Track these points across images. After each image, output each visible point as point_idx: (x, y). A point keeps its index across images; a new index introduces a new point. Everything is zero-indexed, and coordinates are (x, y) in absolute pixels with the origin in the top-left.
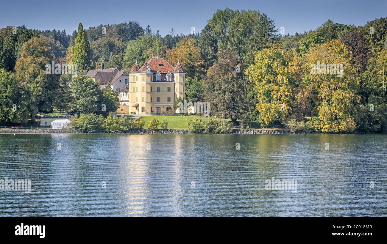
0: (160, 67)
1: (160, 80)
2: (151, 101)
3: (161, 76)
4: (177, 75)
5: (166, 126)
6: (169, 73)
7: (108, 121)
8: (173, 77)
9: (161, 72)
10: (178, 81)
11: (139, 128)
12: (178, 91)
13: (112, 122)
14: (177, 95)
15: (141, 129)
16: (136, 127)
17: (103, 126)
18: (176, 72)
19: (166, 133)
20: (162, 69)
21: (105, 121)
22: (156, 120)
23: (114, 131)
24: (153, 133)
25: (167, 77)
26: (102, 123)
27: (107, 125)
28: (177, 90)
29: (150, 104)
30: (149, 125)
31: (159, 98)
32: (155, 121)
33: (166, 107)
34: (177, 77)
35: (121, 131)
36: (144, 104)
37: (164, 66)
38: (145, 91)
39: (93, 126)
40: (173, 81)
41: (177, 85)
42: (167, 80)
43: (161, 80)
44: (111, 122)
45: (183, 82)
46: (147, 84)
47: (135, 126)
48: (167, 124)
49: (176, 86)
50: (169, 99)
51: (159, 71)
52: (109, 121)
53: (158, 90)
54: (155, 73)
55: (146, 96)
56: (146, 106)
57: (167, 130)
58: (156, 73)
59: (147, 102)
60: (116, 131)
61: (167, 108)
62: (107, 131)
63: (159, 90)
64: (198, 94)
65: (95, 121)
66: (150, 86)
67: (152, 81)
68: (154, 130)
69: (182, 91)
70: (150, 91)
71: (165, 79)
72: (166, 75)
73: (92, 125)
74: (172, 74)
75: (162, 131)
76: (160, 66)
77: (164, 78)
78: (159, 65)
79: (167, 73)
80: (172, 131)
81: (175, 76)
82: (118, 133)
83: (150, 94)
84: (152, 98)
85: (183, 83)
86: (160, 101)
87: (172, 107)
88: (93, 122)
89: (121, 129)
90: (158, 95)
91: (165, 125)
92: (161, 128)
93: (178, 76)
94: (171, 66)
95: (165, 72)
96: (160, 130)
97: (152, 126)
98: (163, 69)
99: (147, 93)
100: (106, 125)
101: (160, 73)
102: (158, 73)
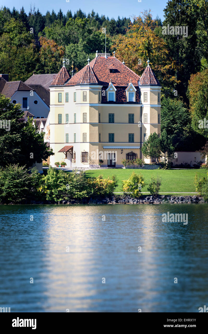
0: (114, 75)
1: (115, 100)
2: (100, 141)
3: (116, 91)
4: (145, 91)
5: (158, 190)
6: (131, 87)
7: (48, 179)
8: (138, 93)
9: (116, 85)
10: (149, 102)
11: (108, 192)
12: (149, 122)
13: (57, 181)
14: (146, 129)
15: (111, 196)
16: (102, 192)
17: (40, 189)
18: (144, 85)
19: (158, 203)
20: (117, 80)
21: (43, 179)
22: (139, 177)
23: (61, 199)
24: (135, 203)
25: (127, 94)
26: (37, 185)
27: (48, 189)
28: (146, 119)
29: (98, 147)
30: (126, 187)
31: (113, 135)
32: (136, 180)
33: (126, 152)
34: (145, 94)
35: (74, 199)
36: (86, 147)
37: (119, 72)
38: (88, 121)
39: (21, 190)
40: (138, 101)
41: (147, 110)
42: (128, 101)
43: (117, 99)
44: (54, 181)
45: (158, 104)
46: (92, 108)
47: (100, 189)
48: (159, 184)
49: (144, 112)
50: (131, 136)
51: (113, 83)
52: (51, 180)
53: (111, 118)
54: (105, 86)
55: (90, 131)
56: (90, 151)
57: (159, 197)
58: (107, 87)
59: (92, 144)
60: (64, 200)
61: (128, 155)
62: (47, 199)
63: (113, 119)
64: (174, 126)
65: (24, 181)
66: (97, 112)
67: (100, 102)
68: (136, 198)
69: (156, 121)
70: (96, 121)
71: (124, 98)
72: (126, 90)
73: (20, 188)
74: (136, 87)
75: (151, 199)
76: (111, 74)
77: (122, 97)
78: (112, 71)
79: (126, 86)
80: (168, 198)
81: (142, 93)
82: (68, 203)
83: (97, 127)
84: (101, 136)
85: (157, 106)
86: (115, 140)
87: (138, 152)
88: (21, 181)
89: (75, 194)
90: (111, 128)
91: (155, 187)
92: (149, 193)
93: (149, 93)
94: (132, 73)
95: (123, 85)
96: (145, 196)
97: (131, 190)
98: (119, 79)
99: (92, 124)
100: (46, 187)
101: (115, 87)
102: (112, 87)
